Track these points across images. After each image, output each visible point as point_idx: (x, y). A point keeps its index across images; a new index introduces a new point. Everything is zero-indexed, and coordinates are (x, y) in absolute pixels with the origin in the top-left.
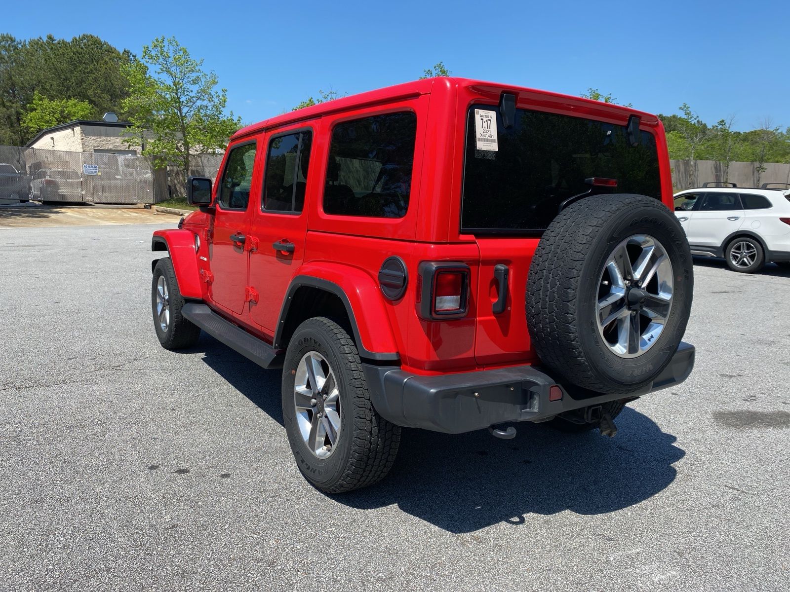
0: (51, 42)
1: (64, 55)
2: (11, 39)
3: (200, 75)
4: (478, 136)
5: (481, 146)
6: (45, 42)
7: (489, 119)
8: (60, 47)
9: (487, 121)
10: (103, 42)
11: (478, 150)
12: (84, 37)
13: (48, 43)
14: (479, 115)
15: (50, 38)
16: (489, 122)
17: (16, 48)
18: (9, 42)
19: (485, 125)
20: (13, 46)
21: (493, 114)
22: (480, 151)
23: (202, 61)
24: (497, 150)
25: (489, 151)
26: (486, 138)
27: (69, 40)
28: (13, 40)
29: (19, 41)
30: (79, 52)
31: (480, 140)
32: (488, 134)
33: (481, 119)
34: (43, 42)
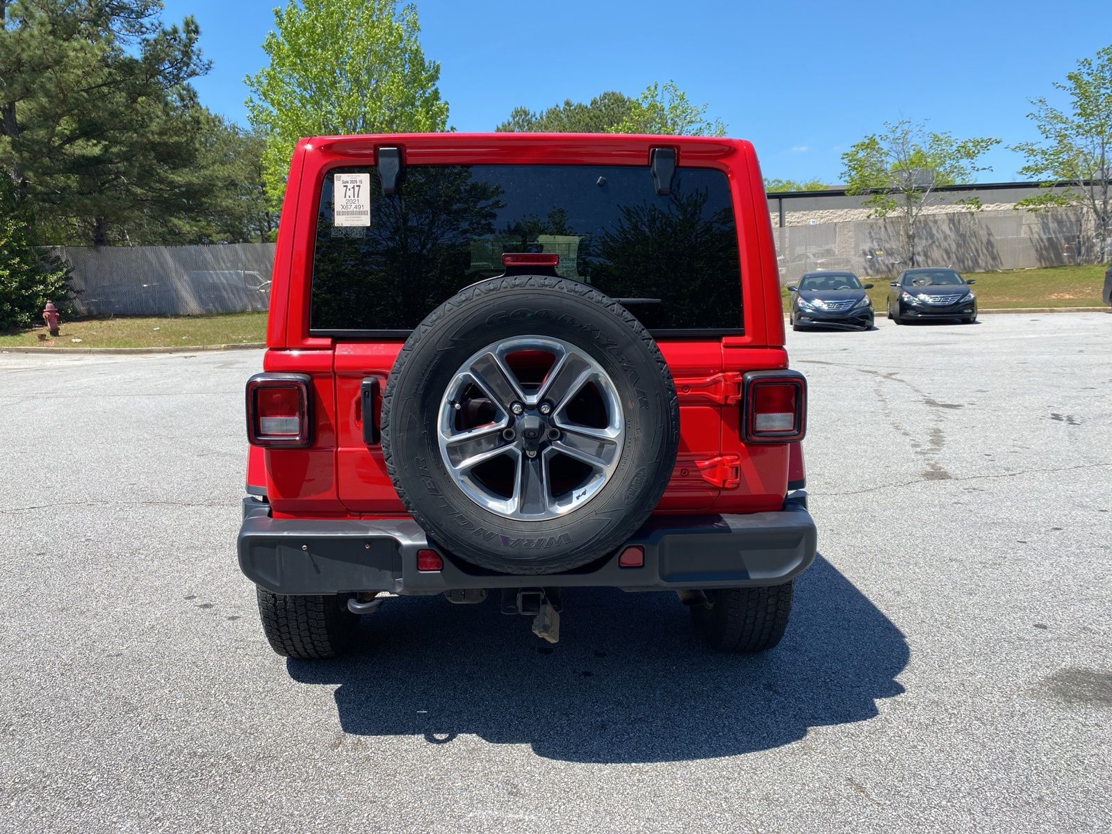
0: (568, 108)
1: (580, 122)
2: (525, 112)
3: (704, 125)
4: (337, 207)
5: (340, 221)
6: (562, 109)
7: (358, 184)
8: (577, 113)
9: (353, 188)
10: (626, 98)
11: (337, 227)
12: (605, 96)
13: (565, 110)
14: (341, 182)
15: (568, 104)
16: (357, 189)
17: (529, 122)
18: (523, 117)
19: (350, 193)
20: (526, 121)
21: (364, 179)
22: (340, 229)
23: (706, 106)
24: (369, 225)
25: (355, 227)
26: (351, 210)
27: (587, 103)
28: (526, 114)
29: (533, 114)
30: (597, 115)
31: (339, 213)
32: (354, 205)
33: (344, 186)
34: (560, 111)
